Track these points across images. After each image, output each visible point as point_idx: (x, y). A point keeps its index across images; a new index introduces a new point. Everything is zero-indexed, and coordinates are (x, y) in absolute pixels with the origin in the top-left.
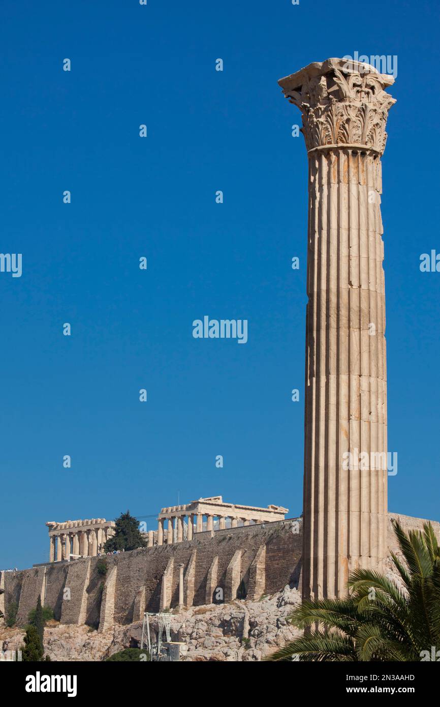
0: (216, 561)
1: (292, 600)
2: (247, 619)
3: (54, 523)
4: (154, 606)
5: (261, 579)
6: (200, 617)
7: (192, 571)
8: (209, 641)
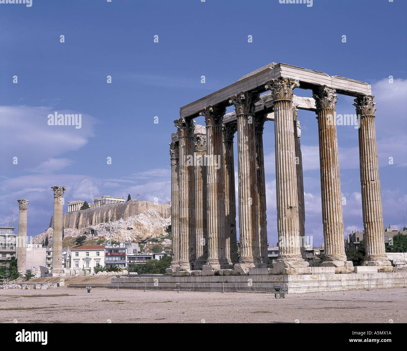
0: (105, 212)
1: (122, 222)
2: (111, 227)
3: (69, 202)
4: (91, 223)
5: (115, 216)
6: (101, 226)
7: (100, 215)
8: (102, 232)
